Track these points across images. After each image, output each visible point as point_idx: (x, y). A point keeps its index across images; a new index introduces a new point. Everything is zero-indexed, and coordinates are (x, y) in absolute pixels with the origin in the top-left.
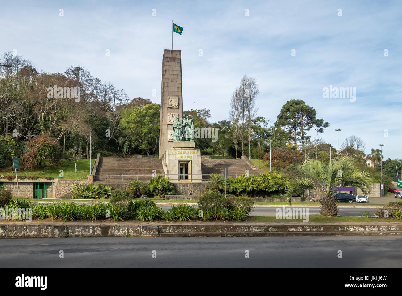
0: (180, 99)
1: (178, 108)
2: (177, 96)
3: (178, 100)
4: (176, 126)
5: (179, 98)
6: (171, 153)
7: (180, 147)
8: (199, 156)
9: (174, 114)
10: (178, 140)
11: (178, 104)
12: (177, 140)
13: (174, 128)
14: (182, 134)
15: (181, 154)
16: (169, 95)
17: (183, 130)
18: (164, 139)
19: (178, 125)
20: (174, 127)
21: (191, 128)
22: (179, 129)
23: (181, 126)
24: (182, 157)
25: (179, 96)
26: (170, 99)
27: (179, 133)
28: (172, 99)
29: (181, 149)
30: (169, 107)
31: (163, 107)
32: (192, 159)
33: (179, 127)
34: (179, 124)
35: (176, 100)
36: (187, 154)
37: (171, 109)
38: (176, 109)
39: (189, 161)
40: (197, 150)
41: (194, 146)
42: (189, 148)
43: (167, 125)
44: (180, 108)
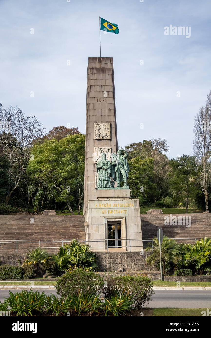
0: (113, 126)
1: (110, 140)
2: (108, 122)
3: (109, 127)
4: (101, 166)
5: (111, 125)
6: (94, 207)
7: (108, 198)
8: (137, 210)
9: (104, 148)
10: (104, 186)
11: (109, 134)
12: (102, 187)
13: (98, 169)
14: (111, 178)
15: (109, 208)
16: (96, 122)
17: (111, 171)
18: (89, 185)
19: (104, 163)
20: (99, 167)
21: (124, 167)
22: (106, 170)
23: (109, 165)
24: (110, 212)
25: (110, 122)
26: (98, 127)
27: (105, 176)
28: (101, 127)
29: (110, 200)
30: (96, 138)
31: (88, 139)
32: (127, 215)
33: (105, 167)
34: (105, 162)
35: (107, 128)
36: (118, 207)
37: (100, 141)
38: (107, 141)
39: (122, 218)
40: (133, 201)
41: (129, 195)
42: (121, 199)
43: (94, 165)
44: (112, 139)
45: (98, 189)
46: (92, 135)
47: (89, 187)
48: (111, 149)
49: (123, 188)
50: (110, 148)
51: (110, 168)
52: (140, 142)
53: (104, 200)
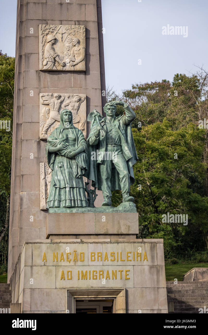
0: (94, 34)
1: (85, 72)
2: (79, 22)
3: (82, 37)
4: (59, 146)
5: (87, 31)
6: (38, 261)
7: (76, 235)
8: (158, 272)
9: (67, 95)
10: (68, 204)
11: (82, 57)
12: (63, 204)
13: (50, 154)
14: (85, 179)
15: (79, 263)
16: (45, 21)
17: (88, 161)
18: (25, 200)
19: (67, 140)
20: (52, 149)
21: (122, 150)
22: (73, 158)
23: (80, 146)
24: (84, 276)
25: (85, 22)
26: (50, 37)
27: (70, 174)
28: (59, 37)
29: (82, 242)
30: (45, 68)
31: (23, 70)
32: (129, 285)
33: (71, 150)
34: (71, 136)
35: (75, 40)
36: (106, 263)
37: (55, 77)
38: (76, 75)
39: (117, 292)
40: (148, 246)
41: (135, 229)
42: (114, 239)
43: (39, 143)
44: (91, 72)
45: (51, 211)
46: (33, 58)
47: (25, 206)
48: (88, 99)
49: (120, 208)
50: (83, 96)
51: (84, 151)
52: (164, 81)
53: (67, 243)
